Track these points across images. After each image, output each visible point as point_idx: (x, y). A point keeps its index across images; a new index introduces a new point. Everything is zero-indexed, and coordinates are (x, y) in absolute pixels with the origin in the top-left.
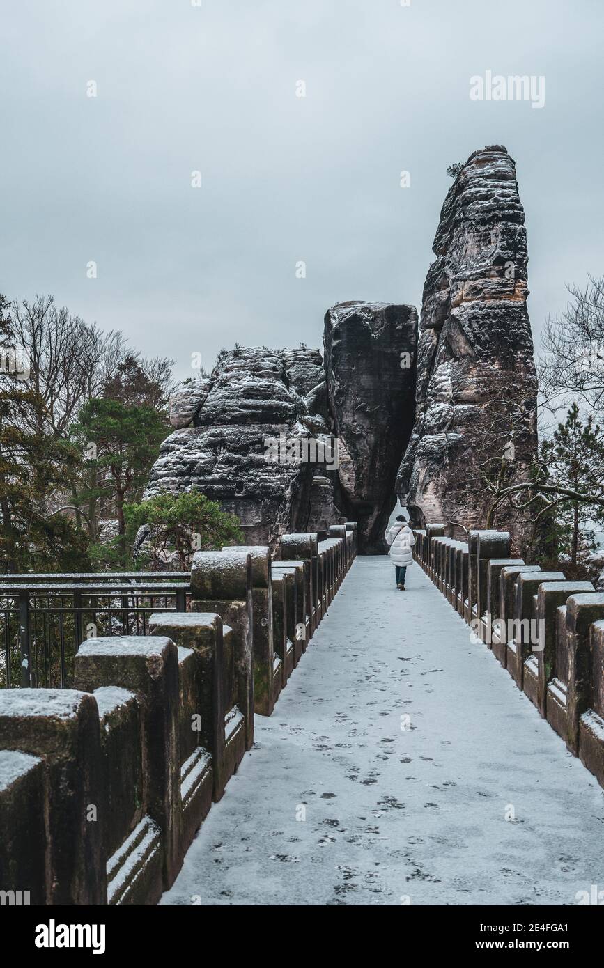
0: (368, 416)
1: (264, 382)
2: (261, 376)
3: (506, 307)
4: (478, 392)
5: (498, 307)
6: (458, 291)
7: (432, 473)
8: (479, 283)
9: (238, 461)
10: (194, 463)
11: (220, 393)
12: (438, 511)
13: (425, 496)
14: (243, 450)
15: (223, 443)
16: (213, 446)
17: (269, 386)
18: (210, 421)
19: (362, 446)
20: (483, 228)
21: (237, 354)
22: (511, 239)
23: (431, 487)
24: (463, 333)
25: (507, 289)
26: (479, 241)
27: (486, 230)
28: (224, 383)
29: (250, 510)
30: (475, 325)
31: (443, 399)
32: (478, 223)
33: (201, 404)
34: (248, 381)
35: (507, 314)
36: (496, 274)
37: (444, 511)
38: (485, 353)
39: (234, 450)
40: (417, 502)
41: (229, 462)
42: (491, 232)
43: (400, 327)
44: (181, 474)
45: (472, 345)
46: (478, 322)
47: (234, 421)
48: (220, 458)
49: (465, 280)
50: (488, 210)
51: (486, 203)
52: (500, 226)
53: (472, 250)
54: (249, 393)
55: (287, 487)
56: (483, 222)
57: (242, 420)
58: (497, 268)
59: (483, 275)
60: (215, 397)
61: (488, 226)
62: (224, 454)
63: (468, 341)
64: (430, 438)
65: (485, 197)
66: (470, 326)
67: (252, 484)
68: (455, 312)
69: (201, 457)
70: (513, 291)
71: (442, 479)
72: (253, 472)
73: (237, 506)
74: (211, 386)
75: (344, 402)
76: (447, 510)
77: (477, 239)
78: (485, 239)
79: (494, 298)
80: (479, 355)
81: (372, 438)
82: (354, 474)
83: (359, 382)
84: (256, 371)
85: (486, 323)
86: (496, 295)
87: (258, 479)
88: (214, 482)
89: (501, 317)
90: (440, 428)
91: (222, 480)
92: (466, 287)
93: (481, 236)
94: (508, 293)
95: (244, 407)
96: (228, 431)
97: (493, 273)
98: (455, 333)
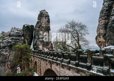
0: (29, 37)
1: (19, 32)
3: (48, 26)
7: (41, 43)
8: (45, 23)
9: (15, 41)
10: (9, 41)
11: (13, 33)
13: (40, 46)
14: (16, 40)
15: (13, 39)
16: (12, 39)
18: (11, 36)
21: (15, 28)
22: (48, 19)
24: (44, 28)
28: (13, 31)
31: (42, 35)
33: (10, 34)
34: (16, 31)
39: (15, 40)
41: (14, 41)
43: (32, 27)
44: (7, 43)
47: (15, 36)
48: (13, 41)
50: (46, 16)
52: (47, 17)
53: (44, 19)
54: (17, 33)
56: (45, 17)
57: (16, 36)
59: (46, 22)
60: (12, 33)
62: (13, 40)
63: (44, 29)
64: (41, 39)
65: (45, 14)
68: (43, 26)
69: (10, 40)
71: (42, 44)
72: (17, 43)
74: (11, 32)
75: (26, 35)
76: (43, 48)
78: (46, 18)
80: (46, 31)
81: (29, 39)
82: (27, 43)
84: (17, 30)
85: (46, 27)
86: (47, 24)
88: (12, 44)
90: (42, 38)
91: (13, 44)
92: (44, 23)
95: (16, 34)
96: (14, 37)
98: (42, 28)
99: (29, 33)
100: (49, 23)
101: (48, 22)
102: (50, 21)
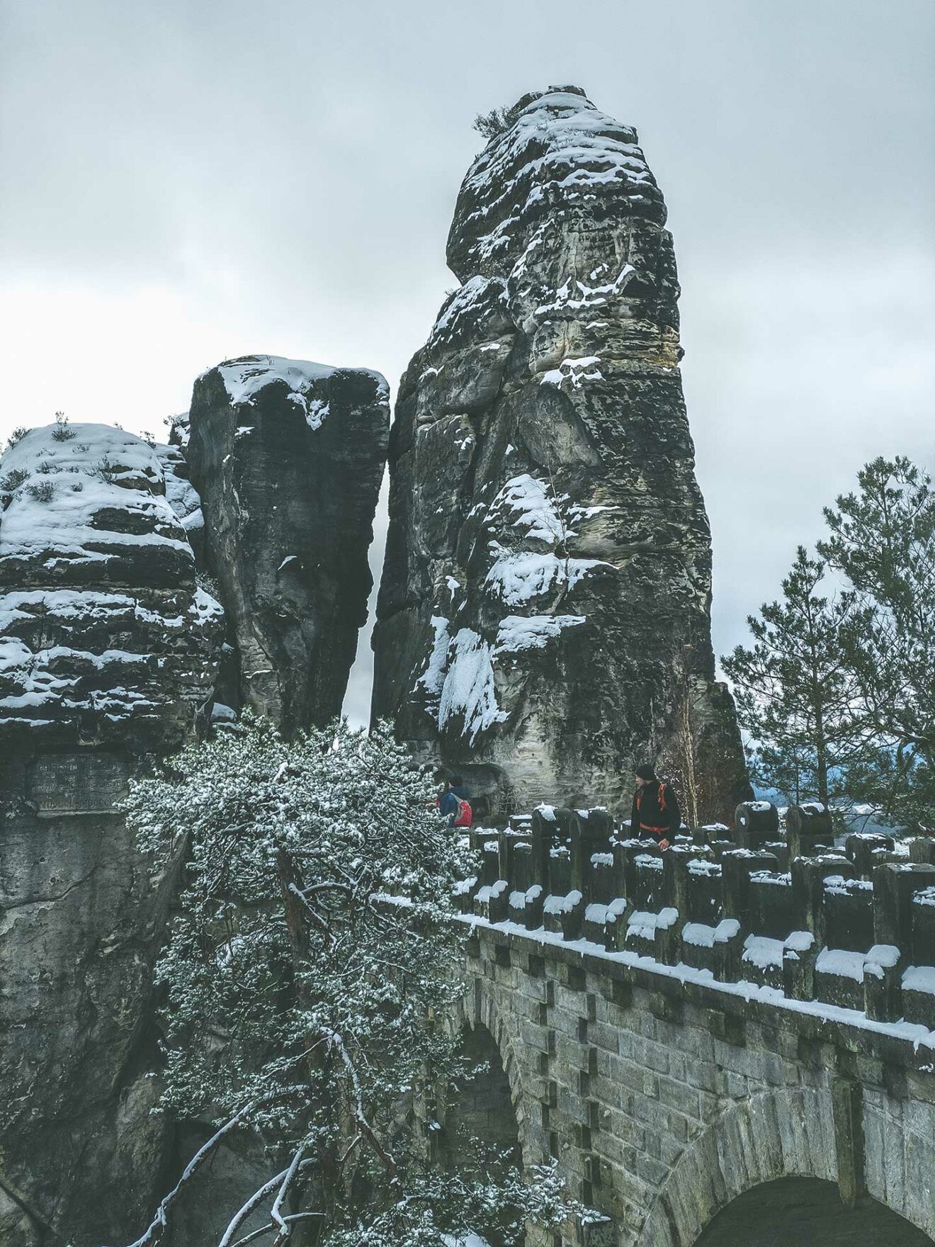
0: (304, 582)
1: (131, 496)
2: (125, 484)
3: (654, 377)
4: (612, 536)
5: (638, 375)
6: (554, 340)
8: (599, 326)
9: (85, 665)
11: (36, 514)
12: (547, 776)
13: (522, 745)
14: (97, 640)
15: (49, 626)
16: (23, 630)
17: (145, 507)
19: (295, 643)
20: (599, 226)
21: (62, 436)
22: (652, 250)
23: (533, 726)
24: (570, 415)
25: (650, 343)
26: (591, 248)
27: (604, 229)
28: (44, 495)
29: (110, 777)
30: (597, 405)
31: (539, 546)
32: (587, 215)
34: (97, 494)
35: (654, 390)
36: (630, 313)
37: (560, 775)
38: (620, 460)
39: (74, 641)
40: (498, 754)
41: (64, 667)
42: (615, 233)
43: (358, 412)
45: (594, 444)
46: (603, 401)
47: (72, 578)
48: (41, 658)
49: (570, 319)
50: (601, 190)
51: (599, 178)
52: (629, 225)
53: (578, 263)
54: (106, 518)
55: (189, 724)
56: (598, 214)
57: (92, 577)
58: (630, 300)
59: (605, 311)
60: (23, 523)
61: (607, 222)
62: (50, 651)
63: (585, 436)
64: (524, 623)
65: (597, 167)
66: (590, 407)
67: (115, 718)
68: (553, 377)
70: (660, 347)
71: (556, 710)
72: (119, 690)
73: (82, 768)
75: (258, 553)
76: (567, 773)
77: (587, 243)
78: (602, 245)
79: (626, 357)
80: (608, 464)
81: (310, 626)
82: (279, 701)
83: (284, 513)
84: (112, 473)
85: (618, 403)
86: (632, 351)
87: (129, 706)
88: (29, 711)
89: (644, 394)
90: (544, 602)
91: (49, 709)
92: (571, 334)
93: (594, 240)
94: (652, 349)
96: (60, 600)
97: (624, 309)
98: (543, 418)
99: (295, 507)
100: (669, 320)
101: (638, 314)
102: (672, 294)
